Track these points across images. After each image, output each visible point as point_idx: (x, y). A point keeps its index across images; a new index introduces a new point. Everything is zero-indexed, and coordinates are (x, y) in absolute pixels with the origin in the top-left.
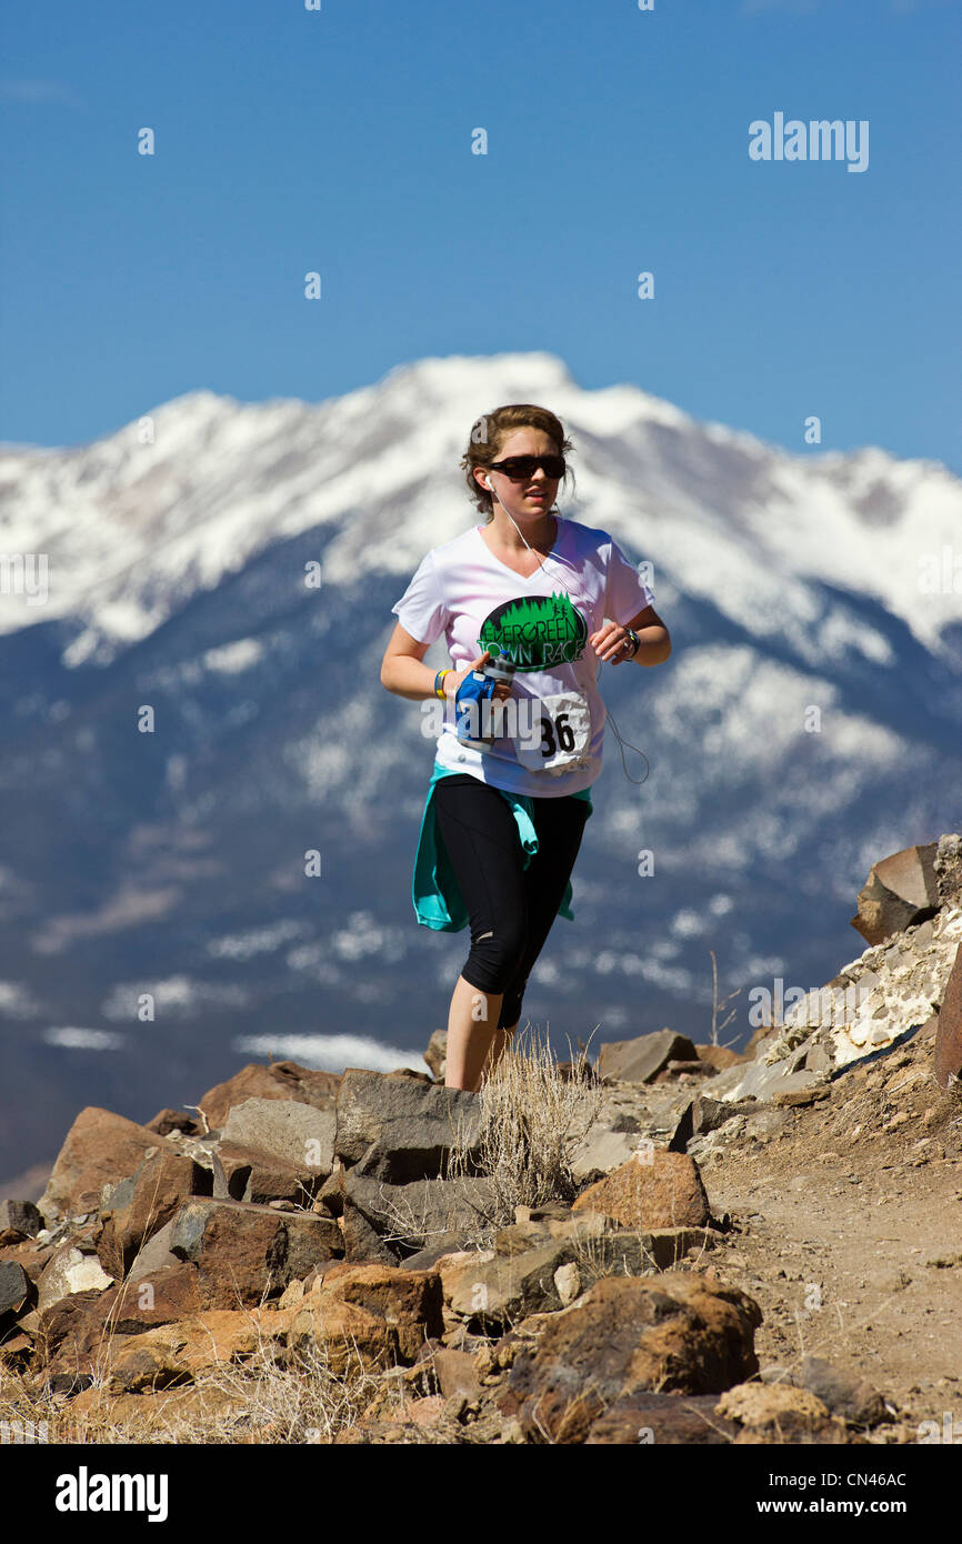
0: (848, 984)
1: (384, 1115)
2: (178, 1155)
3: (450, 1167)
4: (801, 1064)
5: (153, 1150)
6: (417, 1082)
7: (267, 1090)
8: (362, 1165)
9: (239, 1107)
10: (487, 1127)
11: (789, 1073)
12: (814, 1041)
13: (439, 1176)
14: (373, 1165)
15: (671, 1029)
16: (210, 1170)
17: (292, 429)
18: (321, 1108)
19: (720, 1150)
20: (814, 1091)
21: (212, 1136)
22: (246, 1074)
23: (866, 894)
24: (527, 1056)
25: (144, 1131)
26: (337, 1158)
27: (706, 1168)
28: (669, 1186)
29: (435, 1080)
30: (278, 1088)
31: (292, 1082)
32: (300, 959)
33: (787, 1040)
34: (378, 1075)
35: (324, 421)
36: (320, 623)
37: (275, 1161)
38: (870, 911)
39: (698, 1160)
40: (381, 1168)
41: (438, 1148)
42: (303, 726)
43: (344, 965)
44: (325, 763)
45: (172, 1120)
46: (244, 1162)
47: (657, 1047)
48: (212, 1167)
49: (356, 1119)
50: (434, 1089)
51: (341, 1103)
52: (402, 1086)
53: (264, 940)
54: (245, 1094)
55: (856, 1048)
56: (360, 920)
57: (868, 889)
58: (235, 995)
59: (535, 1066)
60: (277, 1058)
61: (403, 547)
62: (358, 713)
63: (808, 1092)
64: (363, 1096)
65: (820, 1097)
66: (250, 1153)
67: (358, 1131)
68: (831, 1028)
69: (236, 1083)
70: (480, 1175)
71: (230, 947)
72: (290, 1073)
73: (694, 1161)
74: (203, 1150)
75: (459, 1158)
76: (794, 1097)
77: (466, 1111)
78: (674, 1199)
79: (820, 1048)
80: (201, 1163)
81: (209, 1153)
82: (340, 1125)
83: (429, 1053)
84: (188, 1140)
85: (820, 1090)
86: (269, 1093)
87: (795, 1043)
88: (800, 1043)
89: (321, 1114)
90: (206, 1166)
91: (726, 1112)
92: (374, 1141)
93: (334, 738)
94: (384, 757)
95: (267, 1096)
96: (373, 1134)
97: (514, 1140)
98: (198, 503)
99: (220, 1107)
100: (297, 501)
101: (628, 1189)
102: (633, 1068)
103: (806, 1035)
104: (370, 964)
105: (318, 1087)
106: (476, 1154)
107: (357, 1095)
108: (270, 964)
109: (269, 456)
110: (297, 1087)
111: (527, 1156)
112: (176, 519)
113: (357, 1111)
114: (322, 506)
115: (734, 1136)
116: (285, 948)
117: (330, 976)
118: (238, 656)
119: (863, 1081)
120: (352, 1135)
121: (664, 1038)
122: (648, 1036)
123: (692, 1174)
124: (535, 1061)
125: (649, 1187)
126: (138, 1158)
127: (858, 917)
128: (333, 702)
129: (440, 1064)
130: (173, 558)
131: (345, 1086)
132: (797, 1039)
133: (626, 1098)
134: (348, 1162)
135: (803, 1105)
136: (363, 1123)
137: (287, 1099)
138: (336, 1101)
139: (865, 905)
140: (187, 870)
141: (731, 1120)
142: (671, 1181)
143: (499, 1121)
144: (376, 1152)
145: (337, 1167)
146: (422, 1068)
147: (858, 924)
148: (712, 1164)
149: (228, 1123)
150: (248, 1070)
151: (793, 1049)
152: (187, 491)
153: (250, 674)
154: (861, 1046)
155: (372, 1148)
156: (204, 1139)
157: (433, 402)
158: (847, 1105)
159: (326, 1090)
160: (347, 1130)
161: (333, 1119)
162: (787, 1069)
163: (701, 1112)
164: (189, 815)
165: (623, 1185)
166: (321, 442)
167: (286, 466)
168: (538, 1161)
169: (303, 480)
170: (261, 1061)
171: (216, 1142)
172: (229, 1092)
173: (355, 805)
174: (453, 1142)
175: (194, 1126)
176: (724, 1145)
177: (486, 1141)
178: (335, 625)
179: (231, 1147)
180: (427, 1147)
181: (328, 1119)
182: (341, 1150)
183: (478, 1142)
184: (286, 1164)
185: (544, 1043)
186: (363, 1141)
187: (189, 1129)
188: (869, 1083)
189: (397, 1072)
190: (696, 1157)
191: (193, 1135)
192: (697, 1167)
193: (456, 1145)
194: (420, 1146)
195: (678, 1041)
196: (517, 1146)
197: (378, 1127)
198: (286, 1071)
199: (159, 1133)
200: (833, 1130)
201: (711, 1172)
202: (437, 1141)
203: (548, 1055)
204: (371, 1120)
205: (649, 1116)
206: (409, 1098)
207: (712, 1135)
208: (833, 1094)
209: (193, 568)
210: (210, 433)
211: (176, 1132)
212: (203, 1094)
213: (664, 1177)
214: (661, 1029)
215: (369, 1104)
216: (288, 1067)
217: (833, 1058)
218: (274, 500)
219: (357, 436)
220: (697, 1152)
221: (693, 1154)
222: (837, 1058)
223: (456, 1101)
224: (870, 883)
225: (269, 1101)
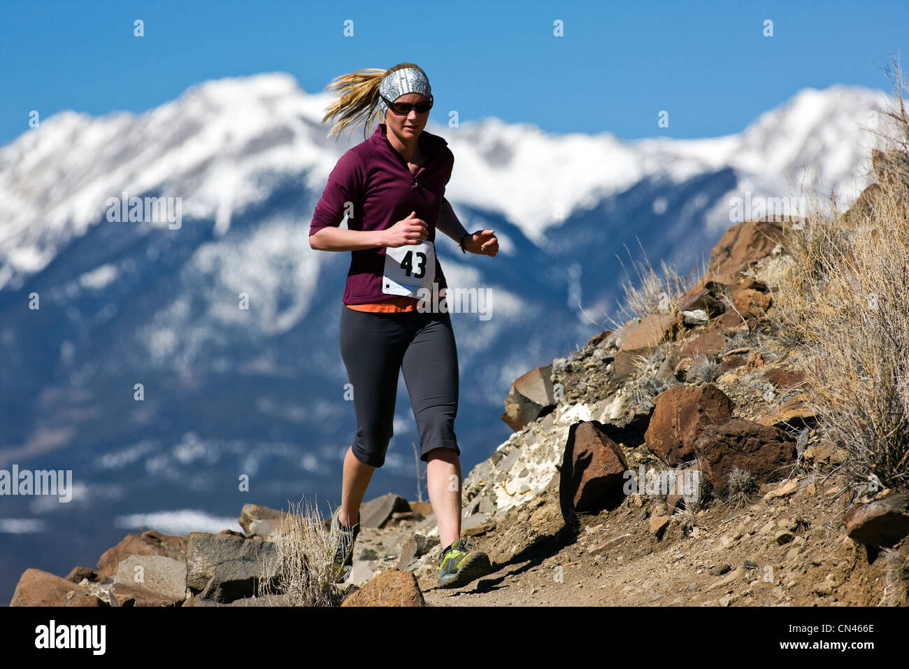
0: (502, 457)
1: (217, 560)
2: (88, 595)
3: (260, 590)
4: (476, 510)
5: (72, 593)
6: (236, 538)
7: (142, 549)
8: (205, 593)
9: (124, 562)
10: (282, 563)
11: (469, 516)
12: (483, 494)
13: (254, 596)
14: (211, 592)
15: (393, 493)
16: (108, 603)
17: (127, 131)
18: (176, 558)
19: (429, 567)
20: (485, 526)
21: (107, 581)
22: (126, 541)
23: (510, 399)
24: (304, 517)
25: (65, 582)
26: (188, 589)
27: (421, 579)
28: (399, 592)
29: (247, 536)
30: (148, 548)
31: (156, 544)
32: (155, 465)
33: (467, 495)
34: (211, 535)
35: (145, 126)
36: (152, 252)
37: (150, 594)
38: (513, 410)
39: (416, 574)
40: (217, 594)
41: (252, 578)
42: (146, 317)
43: (181, 466)
44: (162, 341)
45: (82, 573)
46: (130, 596)
47: (385, 505)
48: (109, 601)
49: (199, 564)
50: (247, 541)
51: (189, 554)
52: (227, 541)
53: (130, 455)
54: (127, 554)
55: (510, 497)
56: (191, 438)
57: (511, 396)
58: (114, 492)
59: (310, 523)
60: (146, 529)
61: (201, 201)
62: (180, 308)
63: (482, 526)
64: (203, 549)
65: (489, 529)
66: (133, 591)
67: (201, 572)
68: (493, 485)
69: (121, 546)
70: (279, 593)
71: (110, 461)
72: (155, 538)
73: (413, 575)
74: (103, 591)
75: (265, 584)
76: (473, 530)
77: (268, 554)
78: (403, 600)
79: (487, 498)
80: (102, 599)
81: (107, 592)
82: (189, 569)
83: (241, 519)
84: (93, 585)
85: (489, 525)
86: (142, 552)
87: (472, 496)
88: (475, 496)
89: (176, 562)
90: (106, 601)
91: (431, 543)
92: (211, 577)
93: (166, 324)
94: (199, 334)
95: (142, 553)
96: (210, 573)
97: (299, 570)
98: (69, 182)
99: (113, 562)
100: (132, 178)
101: (373, 596)
102: (371, 519)
103: (478, 491)
104: (198, 465)
105: (173, 546)
106: (276, 581)
107: (198, 548)
108: (136, 470)
109: (112, 150)
110: (160, 547)
111: (308, 579)
112: (56, 193)
113: (199, 559)
114: (149, 178)
115: (437, 557)
116: (142, 460)
117: (173, 475)
118: (101, 277)
119: (516, 517)
120: (197, 574)
121: (389, 499)
122: (379, 499)
123: (413, 583)
124: (309, 519)
125: (385, 594)
126: (62, 599)
127: (506, 414)
128: (164, 301)
129: (249, 525)
130: (56, 218)
131: (190, 543)
132: (473, 494)
133: (367, 539)
134: (195, 591)
135: (479, 535)
136: (203, 566)
137: (154, 555)
138: (186, 553)
139: (510, 406)
140: (78, 415)
141: (435, 547)
142: (400, 589)
143: (289, 559)
144: (213, 584)
145: (189, 595)
146: (239, 529)
147: (506, 418)
148: (425, 577)
149: (118, 572)
150: (128, 538)
151: (470, 500)
152: (62, 175)
153: (111, 288)
154: (513, 495)
155: (210, 582)
156: (103, 583)
157: (214, 109)
158: (507, 533)
159: (178, 547)
160: (194, 571)
161: (185, 565)
162: (467, 513)
163: (416, 544)
164: (77, 379)
165: (370, 594)
166: (145, 139)
167: (124, 155)
168: (315, 583)
169: (135, 163)
170: (137, 532)
171: (111, 585)
172: (117, 553)
173: (183, 366)
174: (261, 574)
175: (96, 576)
176: (431, 563)
177: (282, 572)
178: (162, 254)
179: (121, 588)
180: (245, 578)
181: (181, 566)
182: (191, 585)
183: (277, 573)
184: (157, 596)
185: (314, 508)
186: (204, 577)
187: (92, 578)
188: (520, 518)
189: (222, 533)
190: (414, 572)
191: (96, 582)
192: (415, 578)
193: (263, 576)
194: (240, 579)
195: (398, 500)
196: (301, 574)
197: (213, 568)
198: (152, 537)
199: (74, 582)
200: (499, 549)
201: (424, 581)
202: (251, 575)
203: (317, 516)
204: (209, 564)
205: (383, 549)
206: (232, 548)
207: (423, 558)
208: (498, 527)
209: (69, 224)
210: (74, 137)
211: (85, 581)
212: (101, 555)
213: (395, 587)
214: (386, 493)
215: (206, 554)
216: (154, 534)
217: (495, 504)
218: (118, 177)
219: (168, 134)
220: (415, 569)
221: (413, 571)
222: (498, 504)
223: (261, 548)
224: (512, 392)
225: (143, 557)
